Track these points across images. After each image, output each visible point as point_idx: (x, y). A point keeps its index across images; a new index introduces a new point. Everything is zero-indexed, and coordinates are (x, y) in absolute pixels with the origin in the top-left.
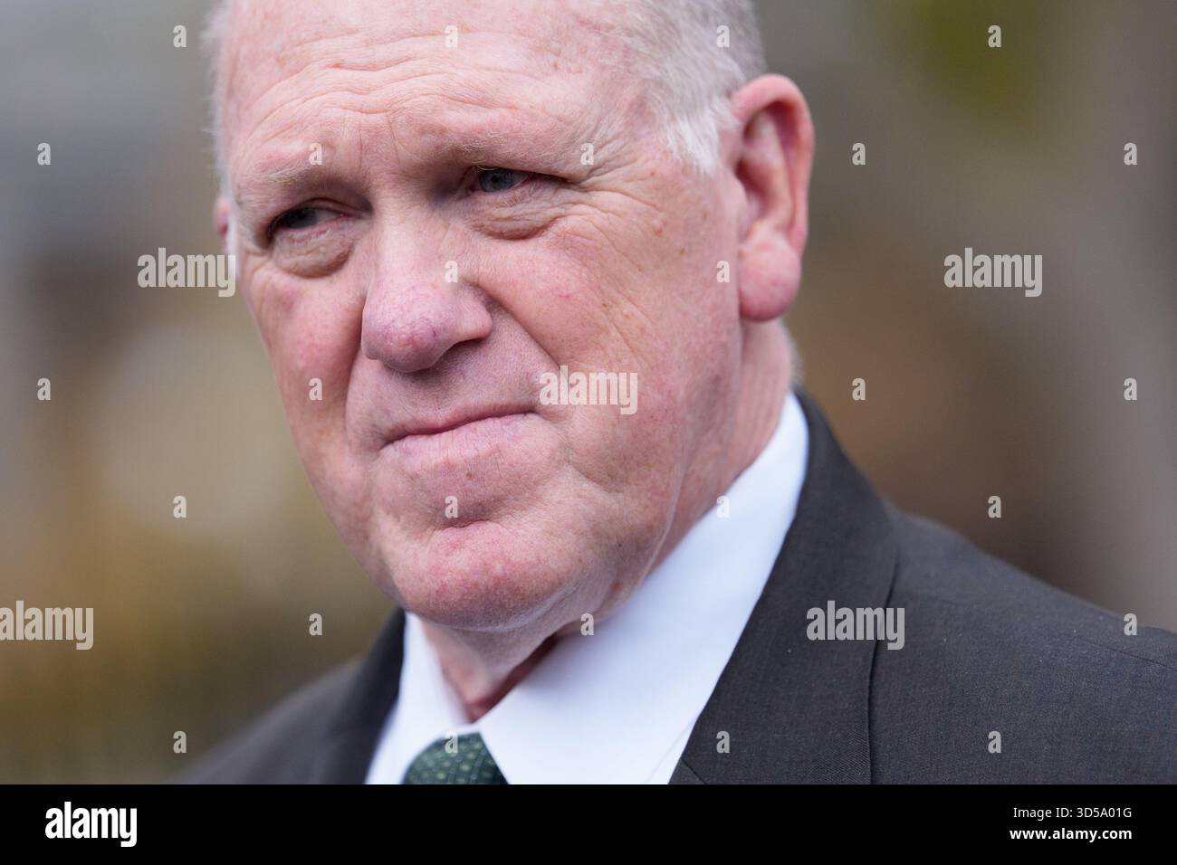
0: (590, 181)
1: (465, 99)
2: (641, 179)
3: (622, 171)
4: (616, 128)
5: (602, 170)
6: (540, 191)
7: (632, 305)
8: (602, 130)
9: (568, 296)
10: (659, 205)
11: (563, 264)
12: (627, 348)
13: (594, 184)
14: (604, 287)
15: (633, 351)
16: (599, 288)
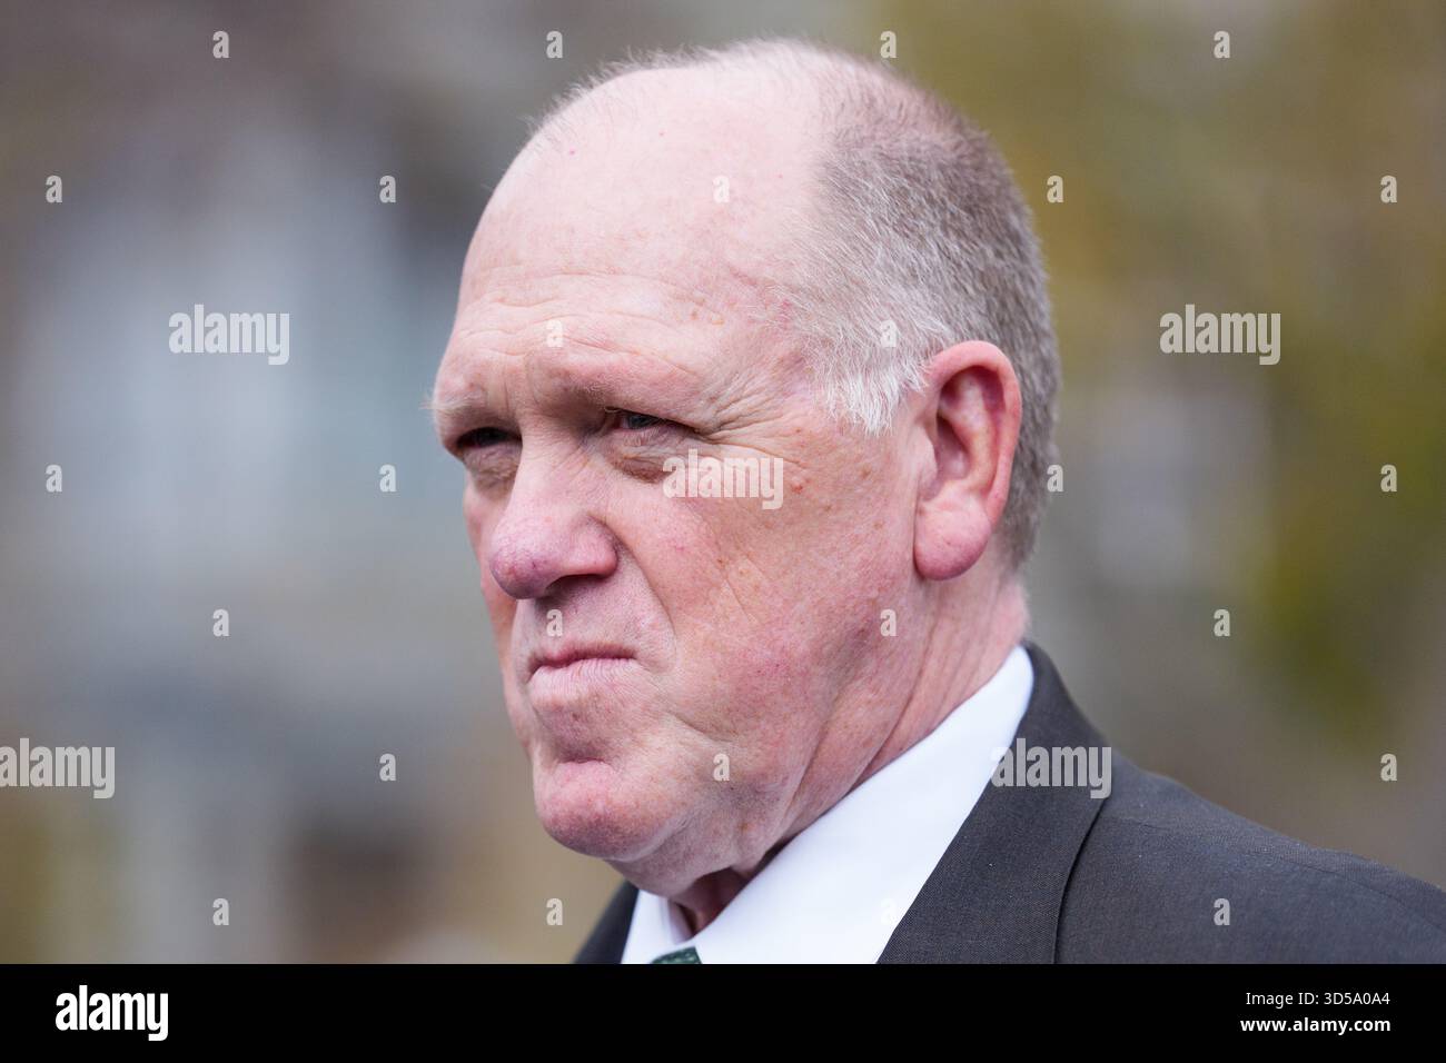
0: (719, 434)
1: (589, 341)
2: (784, 436)
3: (762, 425)
4: (759, 382)
5: (733, 424)
6: (665, 436)
7: (750, 562)
8: (736, 384)
9: (682, 549)
10: (802, 461)
11: (683, 517)
12: (738, 605)
13: (724, 437)
14: (721, 543)
15: (743, 609)
16: (717, 543)
